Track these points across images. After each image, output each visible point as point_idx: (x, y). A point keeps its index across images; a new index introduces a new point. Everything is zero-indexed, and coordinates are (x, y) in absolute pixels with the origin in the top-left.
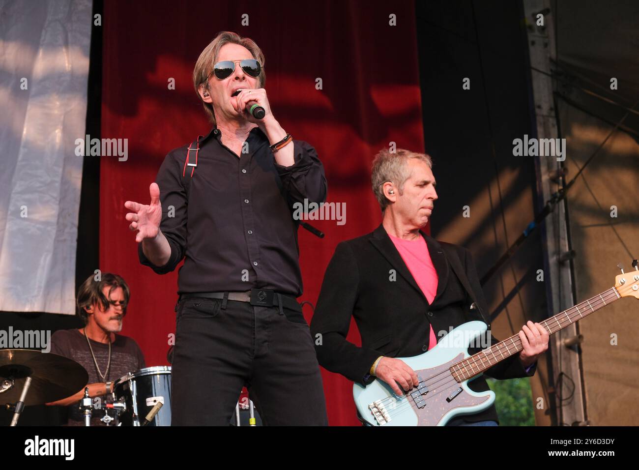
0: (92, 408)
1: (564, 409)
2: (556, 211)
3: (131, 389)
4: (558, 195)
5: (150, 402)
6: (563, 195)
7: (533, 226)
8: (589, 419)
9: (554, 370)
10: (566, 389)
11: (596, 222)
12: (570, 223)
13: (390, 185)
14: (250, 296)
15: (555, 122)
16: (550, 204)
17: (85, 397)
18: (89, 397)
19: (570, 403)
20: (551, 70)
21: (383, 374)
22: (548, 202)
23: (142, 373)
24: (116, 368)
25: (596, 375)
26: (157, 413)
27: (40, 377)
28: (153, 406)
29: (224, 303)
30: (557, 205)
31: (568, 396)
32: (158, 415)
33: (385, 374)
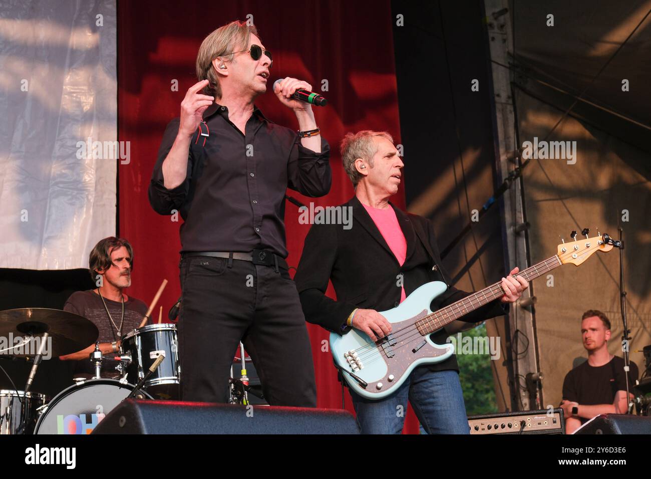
0: (101, 360)
1: (519, 361)
2: (513, 187)
3: (136, 343)
4: (515, 173)
5: (153, 355)
6: (519, 173)
7: (492, 200)
8: (541, 371)
9: (511, 327)
10: (521, 344)
11: (548, 197)
12: (525, 198)
13: (361, 161)
14: (252, 256)
15: (512, 109)
16: (507, 181)
17: (96, 350)
18: (99, 350)
19: (524, 357)
20: (509, 63)
21: (359, 323)
22: (505, 180)
23: (146, 330)
24: (128, 323)
25: (547, 332)
26: (159, 365)
27: (56, 333)
28: (156, 359)
29: (230, 262)
30: (514, 182)
31: (523, 351)
32: (160, 367)
33: (361, 323)
